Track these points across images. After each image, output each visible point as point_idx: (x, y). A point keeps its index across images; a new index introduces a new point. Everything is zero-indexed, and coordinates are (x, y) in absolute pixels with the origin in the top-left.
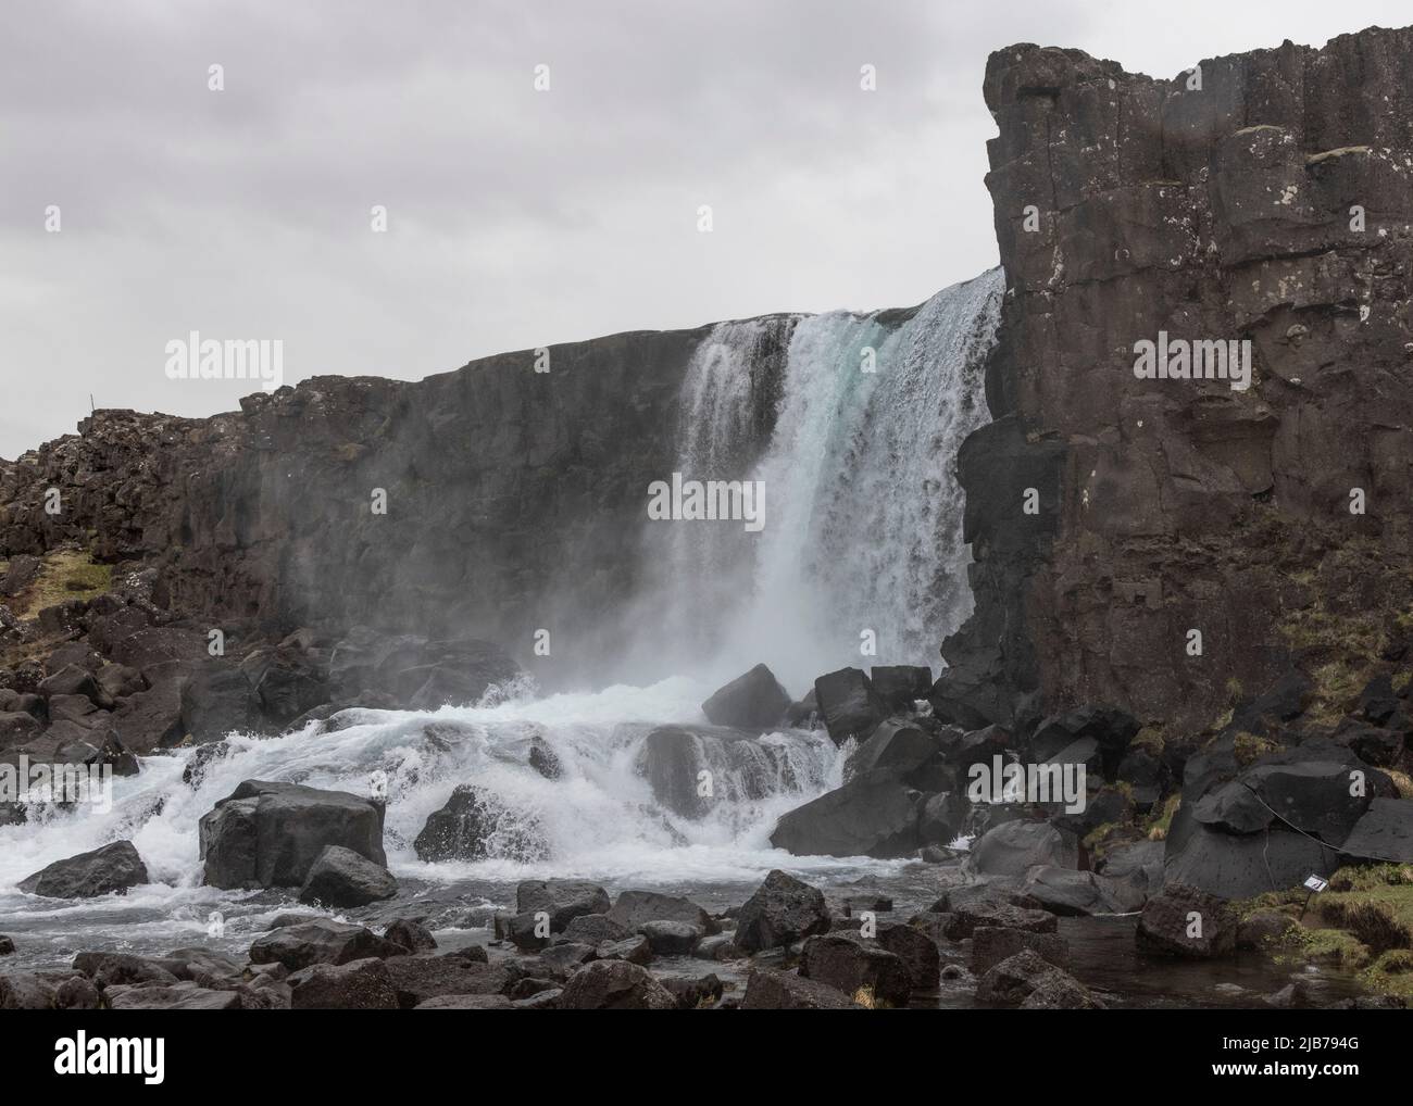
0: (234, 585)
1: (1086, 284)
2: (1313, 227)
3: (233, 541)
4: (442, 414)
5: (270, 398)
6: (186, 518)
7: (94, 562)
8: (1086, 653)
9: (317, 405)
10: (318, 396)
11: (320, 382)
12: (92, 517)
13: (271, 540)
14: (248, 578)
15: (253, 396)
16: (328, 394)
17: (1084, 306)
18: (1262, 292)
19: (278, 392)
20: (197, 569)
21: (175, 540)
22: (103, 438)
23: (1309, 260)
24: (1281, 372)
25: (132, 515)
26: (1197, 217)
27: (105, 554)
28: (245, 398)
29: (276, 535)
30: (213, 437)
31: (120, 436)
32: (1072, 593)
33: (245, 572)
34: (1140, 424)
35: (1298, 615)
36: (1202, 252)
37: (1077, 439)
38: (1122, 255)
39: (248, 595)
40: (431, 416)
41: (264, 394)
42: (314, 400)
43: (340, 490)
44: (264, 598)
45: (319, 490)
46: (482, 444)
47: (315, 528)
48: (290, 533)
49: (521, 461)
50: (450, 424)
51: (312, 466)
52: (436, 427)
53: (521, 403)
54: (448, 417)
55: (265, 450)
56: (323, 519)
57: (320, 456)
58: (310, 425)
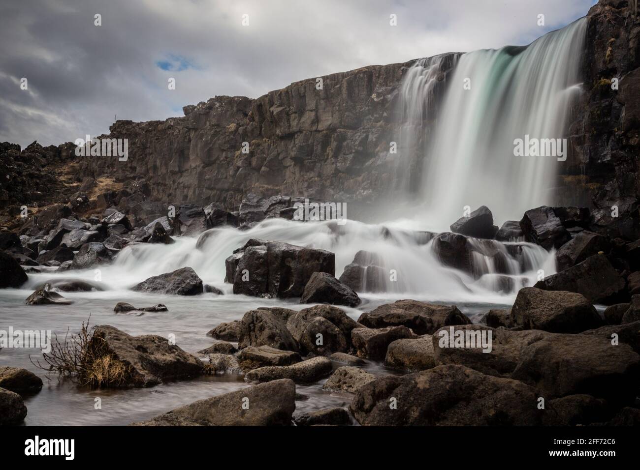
0: (177, 188)
3: (177, 169)
4: (277, 107)
5: (196, 107)
6: (155, 162)
7: (116, 182)
9: (217, 108)
10: (218, 104)
11: (219, 99)
12: (114, 164)
13: (194, 168)
14: (184, 185)
15: (188, 106)
16: (221, 104)
19: (199, 105)
20: (160, 183)
21: (150, 171)
22: (120, 131)
25: (132, 161)
27: (120, 178)
28: (185, 107)
29: (196, 166)
30: (168, 127)
31: (127, 130)
33: (182, 182)
39: (183, 192)
40: (272, 109)
41: (193, 106)
42: (216, 106)
43: (226, 145)
44: (190, 193)
45: (217, 146)
46: (296, 120)
47: (214, 162)
48: (203, 165)
49: (314, 128)
50: (281, 112)
51: (214, 135)
52: (275, 113)
53: (315, 102)
54: (280, 109)
55: (193, 129)
56: (218, 158)
57: (218, 130)
58: (214, 117)
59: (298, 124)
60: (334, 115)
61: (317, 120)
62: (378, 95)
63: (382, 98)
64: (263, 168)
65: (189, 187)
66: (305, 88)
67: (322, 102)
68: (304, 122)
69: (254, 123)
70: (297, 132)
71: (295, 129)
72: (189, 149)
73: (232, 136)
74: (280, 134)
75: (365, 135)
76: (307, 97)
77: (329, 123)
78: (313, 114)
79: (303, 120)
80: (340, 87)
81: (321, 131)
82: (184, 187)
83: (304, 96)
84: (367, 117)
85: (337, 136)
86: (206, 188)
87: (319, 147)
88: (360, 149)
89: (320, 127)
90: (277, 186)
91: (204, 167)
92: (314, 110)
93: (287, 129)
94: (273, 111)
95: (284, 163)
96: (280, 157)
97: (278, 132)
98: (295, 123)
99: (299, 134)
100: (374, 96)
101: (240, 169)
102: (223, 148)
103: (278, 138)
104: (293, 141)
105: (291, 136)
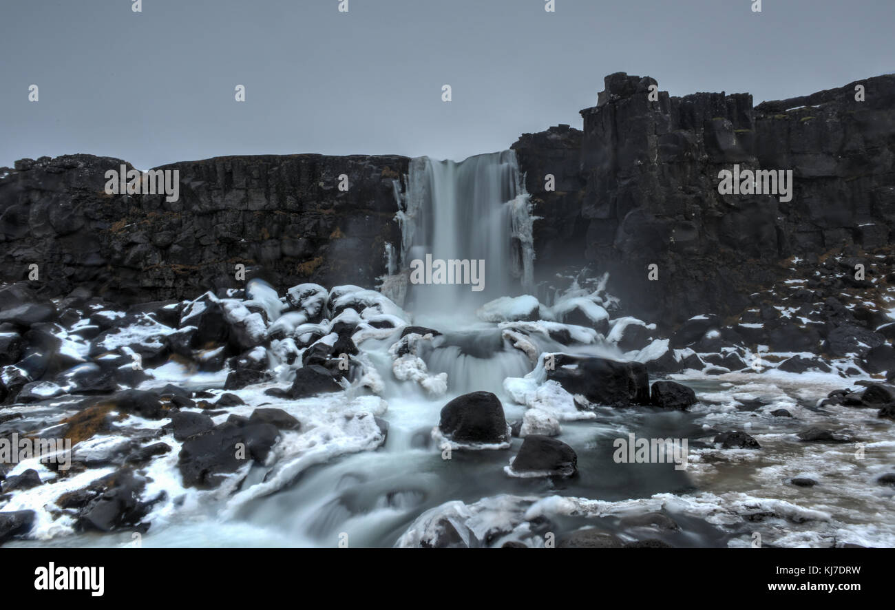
1: (671, 163)
4: (193, 181)
5: (35, 163)
9: (83, 169)
11: (82, 157)
15: (24, 160)
16: (88, 164)
17: (670, 170)
19: (41, 160)
26: (700, 145)
28: (19, 160)
29: (44, 236)
34: (693, 215)
38: (688, 154)
40: (186, 181)
41: (31, 160)
42: (80, 166)
43: (97, 214)
45: (81, 213)
46: (219, 197)
47: (77, 232)
48: (55, 235)
49: (244, 207)
50: (200, 186)
51: (76, 201)
52: (192, 187)
53: (245, 180)
54: (198, 183)
55: (38, 190)
56: (83, 227)
57: (84, 195)
58: (79, 179)
59: (222, 201)
60: (271, 198)
61: (247, 199)
62: (327, 184)
63: (332, 187)
64: (175, 247)
66: (232, 165)
67: (255, 182)
68: (230, 200)
70: (221, 210)
71: (222, 206)
72: (26, 213)
73: (107, 205)
74: (199, 210)
75: (316, 220)
76: (234, 174)
77: (264, 203)
78: (242, 193)
79: (228, 197)
80: (279, 169)
81: (253, 211)
82: (24, 262)
83: (231, 173)
84: (311, 203)
85: (278, 218)
86: (67, 263)
87: (254, 228)
88: (314, 234)
89: (251, 207)
90: (191, 266)
91: (58, 238)
92: (243, 189)
93: (208, 206)
94: (189, 184)
95: (202, 241)
96: (198, 235)
97: (196, 208)
98: (219, 200)
99: (223, 212)
100: (322, 184)
101: (139, 246)
102: (92, 217)
103: (194, 213)
104: (215, 219)
105: (213, 213)
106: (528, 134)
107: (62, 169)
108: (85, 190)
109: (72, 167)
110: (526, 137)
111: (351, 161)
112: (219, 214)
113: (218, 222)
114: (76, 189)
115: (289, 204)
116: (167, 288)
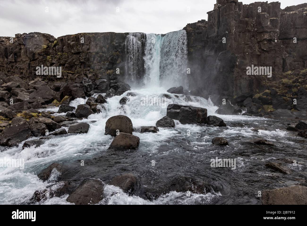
1: (240, 32)
2: (271, 28)
3: (13, 61)
5: (22, 35)
8: (236, 85)
10: (36, 36)
11: (36, 33)
16: (38, 36)
17: (239, 35)
18: (263, 37)
19: (24, 34)
23: (269, 33)
24: (262, 48)
26: (254, 25)
28: (16, 34)
29: (26, 60)
32: (236, 77)
33: (18, 67)
34: (247, 53)
35: (264, 81)
36: (254, 30)
37: (236, 55)
38: (247, 28)
39: (20, 71)
40: (69, 42)
41: (20, 34)
44: (24, 72)
45: (37, 53)
46: (80, 48)
47: (36, 59)
49: (89, 51)
50: (74, 44)
51: (35, 48)
52: (71, 44)
53: (89, 42)
55: (23, 44)
57: (38, 46)
58: (35, 41)
59: (82, 49)
60: (98, 48)
61: (90, 49)
62: (116, 43)
63: (118, 44)
64: (66, 65)
65: (23, 69)
66: (84, 36)
67: (92, 42)
68: (84, 49)
69: (59, 46)
70: (81, 52)
71: (81, 51)
72: (20, 52)
73: (45, 50)
75: (112, 56)
77: (95, 50)
80: (100, 38)
81: (92, 53)
82: (20, 69)
84: (111, 50)
85: (100, 55)
86: (33, 70)
87: (92, 59)
88: (111, 61)
89: (91, 51)
90: (72, 72)
91: (30, 61)
93: (77, 51)
94: (70, 43)
95: (76, 63)
96: (74, 61)
97: (73, 51)
98: (80, 49)
99: (82, 53)
100: (114, 43)
101: (55, 64)
102: (41, 54)
103: (72, 53)
104: (79, 55)
105: (78, 53)
106: (189, 24)
107: (30, 37)
108: (38, 45)
109: (33, 37)
110: (189, 25)
111: (125, 35)
112: (81, 54)
113: (80, 56)
114: (35, 44)
115: (103, 50)
116: (65, 79)
